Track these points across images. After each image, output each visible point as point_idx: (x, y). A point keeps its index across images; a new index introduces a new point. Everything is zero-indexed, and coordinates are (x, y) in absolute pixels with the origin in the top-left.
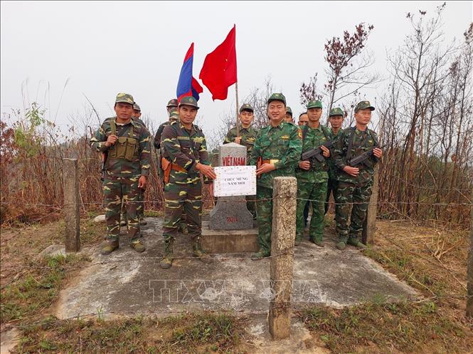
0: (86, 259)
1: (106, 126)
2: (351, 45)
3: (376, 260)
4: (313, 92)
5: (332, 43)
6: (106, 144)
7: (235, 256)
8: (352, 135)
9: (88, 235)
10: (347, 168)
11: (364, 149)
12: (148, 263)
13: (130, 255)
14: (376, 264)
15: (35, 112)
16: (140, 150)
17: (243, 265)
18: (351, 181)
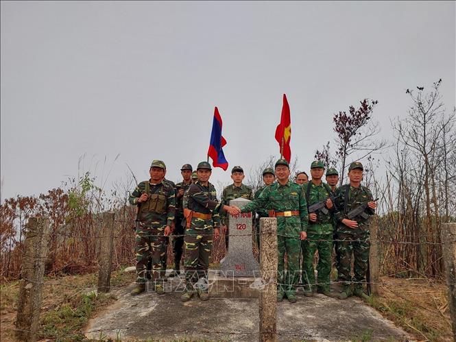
0: (113, 298)
1: (142, 185)
2: (358, 117)
3: (377, 309)
4: (327, 158)
5: (339, 116)
6: (140, 200)
7: (241, 301)
8: (348, 190)
9: (118, 281)
10: (345, 221)
11: (359, 204)
12: (164, 303)
13: (150, 296)
14: (377, 312)
15: (87, 180)
16: (168, 205)
17: (247, 308)
18: (350, 232)
